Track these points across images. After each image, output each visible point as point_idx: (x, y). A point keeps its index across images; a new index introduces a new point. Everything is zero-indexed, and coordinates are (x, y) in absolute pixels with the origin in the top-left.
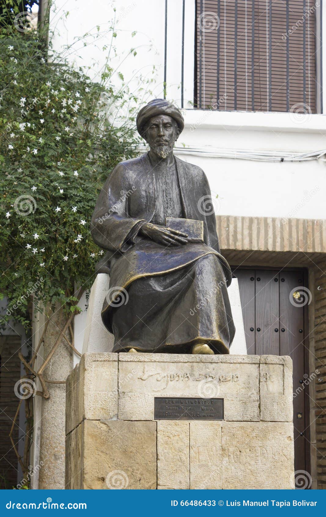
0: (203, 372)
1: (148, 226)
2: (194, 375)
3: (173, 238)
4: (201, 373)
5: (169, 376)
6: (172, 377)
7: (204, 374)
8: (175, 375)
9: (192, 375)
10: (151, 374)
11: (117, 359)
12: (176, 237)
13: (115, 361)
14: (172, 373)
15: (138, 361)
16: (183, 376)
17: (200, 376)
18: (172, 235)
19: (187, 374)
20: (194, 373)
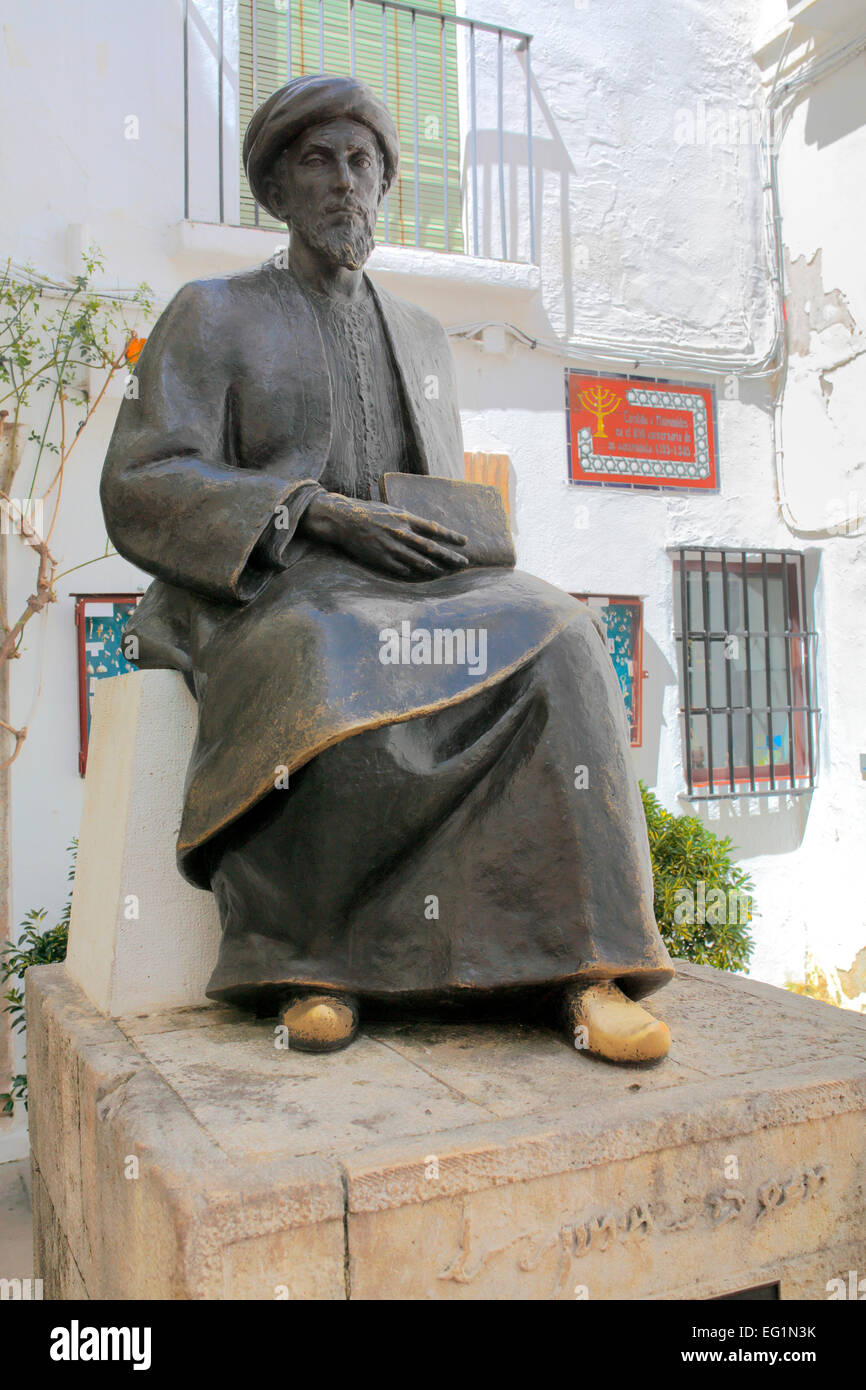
0: (698, 1189)
1: (332, 505)
2: (665, 1207)
3: (422, 550)
4: (692, 1191)
5: (570, 1239)
6: (582, 1239)
7: (703, 1195)
8: (594, 1226)
9: (659, 1207)
10: (493, 1248)
11: (338, 1210)
12: (435, 546)
13: (330, 1220)
14: (580, 1221)
15: (440, 1198)
16: (624, 1224)
17: (691, 1205)
18: (420, 539)
19: (640, 1213)
20: (667, 1197)
